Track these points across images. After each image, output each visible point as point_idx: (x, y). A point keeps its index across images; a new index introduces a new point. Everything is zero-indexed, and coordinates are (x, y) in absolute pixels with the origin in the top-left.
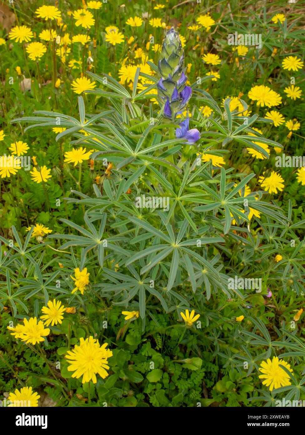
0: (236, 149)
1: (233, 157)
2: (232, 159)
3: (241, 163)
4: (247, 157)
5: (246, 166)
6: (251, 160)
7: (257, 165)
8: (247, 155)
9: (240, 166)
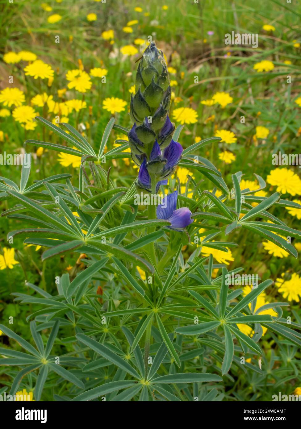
0: (250, 243)
1: (246, 252)
2: (245, 254)
3: (255, 260)
4: (263, 254)
5: (261, 263)
6: (267, 257)
7: (275, 263)
8: (263, 251)
9: (254, 264)
